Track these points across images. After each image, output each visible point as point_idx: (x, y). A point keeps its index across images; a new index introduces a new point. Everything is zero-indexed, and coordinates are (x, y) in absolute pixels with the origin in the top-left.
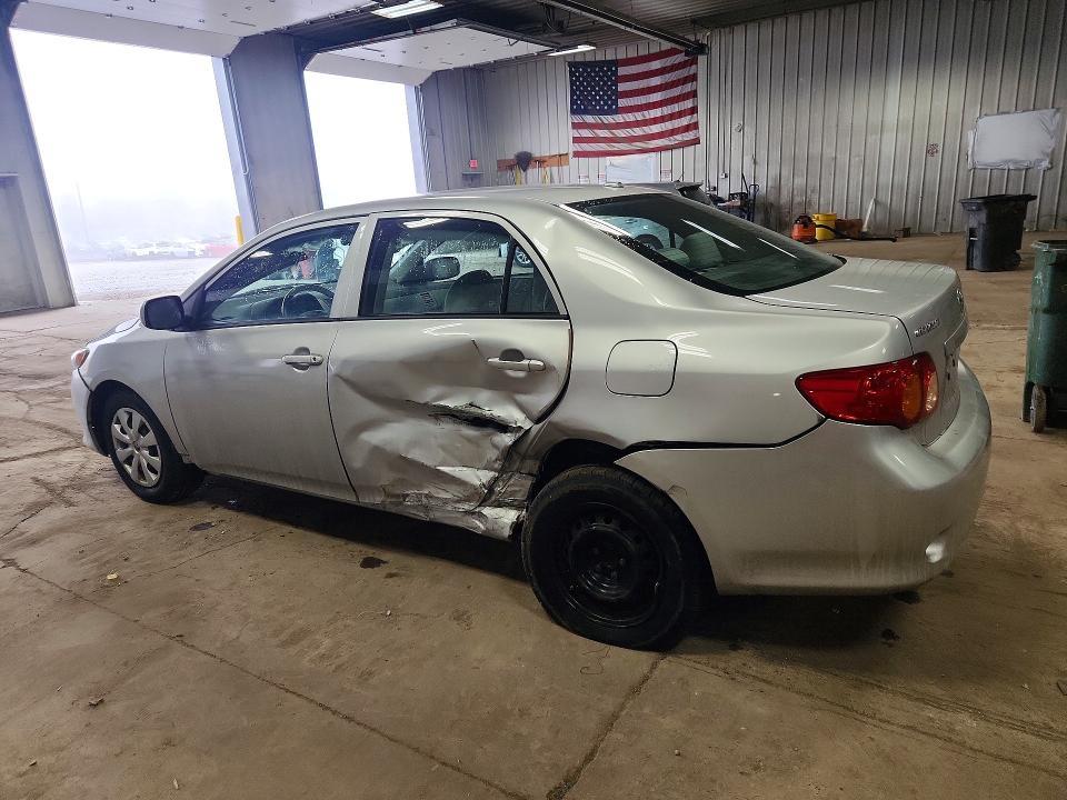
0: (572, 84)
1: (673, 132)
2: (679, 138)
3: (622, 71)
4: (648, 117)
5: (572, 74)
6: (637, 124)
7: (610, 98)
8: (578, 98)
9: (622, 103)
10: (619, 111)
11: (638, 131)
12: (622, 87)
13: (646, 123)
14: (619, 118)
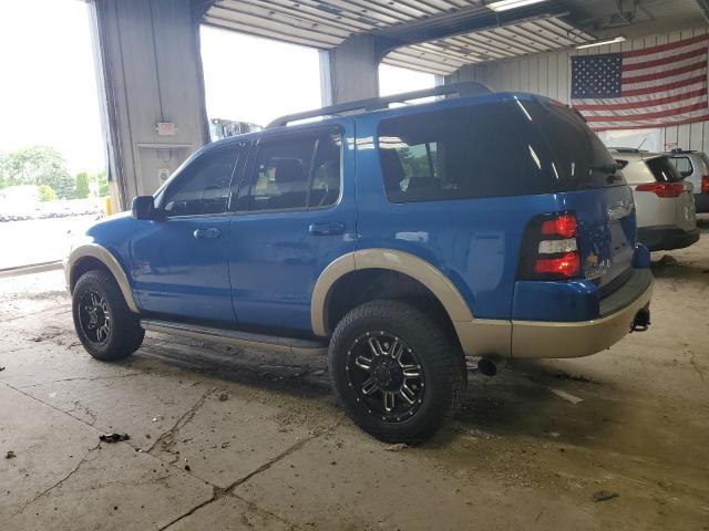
0: (574, 74)
1: (679, 111)
2: (687, 115)
3: (626, 62)
4: (653, 98)
5: (574, 66)
6: (641, 105)
7: (613, 84)
8: (580, 85)
9: (625, 87)
10: (621, 94)
11: (642, 111)
12: (626, 75)
13: (651, 103)
14: (623, 100)
